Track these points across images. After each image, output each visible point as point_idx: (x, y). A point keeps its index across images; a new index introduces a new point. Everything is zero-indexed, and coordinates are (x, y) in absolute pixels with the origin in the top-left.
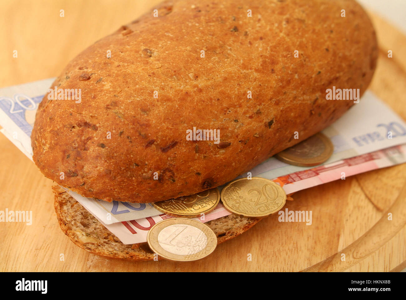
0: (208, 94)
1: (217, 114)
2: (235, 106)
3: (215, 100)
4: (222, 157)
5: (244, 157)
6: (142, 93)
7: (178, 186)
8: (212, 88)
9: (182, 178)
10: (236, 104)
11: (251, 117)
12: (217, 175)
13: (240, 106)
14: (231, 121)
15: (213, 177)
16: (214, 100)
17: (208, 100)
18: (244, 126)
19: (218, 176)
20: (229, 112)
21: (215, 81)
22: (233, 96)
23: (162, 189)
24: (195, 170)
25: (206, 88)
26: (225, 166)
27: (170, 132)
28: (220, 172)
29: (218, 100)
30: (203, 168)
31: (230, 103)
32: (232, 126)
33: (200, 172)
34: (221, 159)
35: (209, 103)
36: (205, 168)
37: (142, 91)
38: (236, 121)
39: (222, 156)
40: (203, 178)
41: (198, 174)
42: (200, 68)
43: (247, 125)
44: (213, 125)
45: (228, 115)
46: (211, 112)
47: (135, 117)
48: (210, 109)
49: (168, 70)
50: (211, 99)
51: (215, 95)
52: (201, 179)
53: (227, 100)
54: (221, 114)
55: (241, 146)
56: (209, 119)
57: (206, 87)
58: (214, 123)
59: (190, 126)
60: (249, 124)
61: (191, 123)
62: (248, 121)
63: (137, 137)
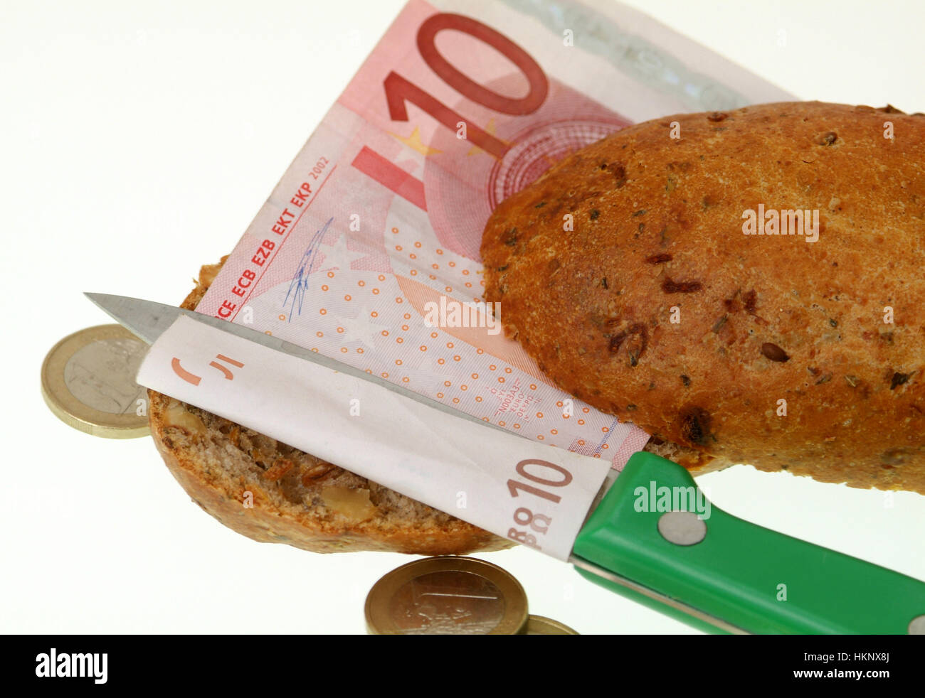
0: (827, 244)
1: (810, 286)
2: (855, 296)
3: (829, 261)
4: (754, 377)
5: (801, 413)
6: (737, 176)
7: (634, 380)
8: (844, 241)
9: (652, 366)
10: (858, 293)
11: (866, 335)
12: (724, 415)
13: (864, 302)
14: (823, 318)
15: (713, 414)
16: (826, 259)
17: (816, 253)
18: (840, 343)
19: (724, 419)
20: (835, 300)
21: (860, 234)
22: (864, 278)
23: (602, 366)
24: (685, 367)
25: (834, 234)
26: (748, 403)
27: (705, 260)
28: (731, 411)
29: (836, 264)
30: (702, 371)
31: (850, 284)
32: (817, 326)
33: (691, 379)
34: (749, 380)
35: (814, 259)
36: (707, 375)
37: (741, 174)
38: (834, 323)
39: (754, 374)
40: (689, 399)
41: (685, 379)
42: (860, 202)
43: (847, 346)
44: (786, 299)
45: (830, 303)
46: (803, 275)
47: (685, 201)
48: (806, 269)
49: (814, 172)
50: (824, 255)
51: (836, 254)
52: (685, 397)
53: (850, 275)
54: (817, 290)
55: (807, 381)
56: (788, 284)
57: (837, 233)
58: (790, 299)
59: (746, 273)
60: (852, 346)
61: (752, 269)
62: (854, 340)
63: (653, 236)
